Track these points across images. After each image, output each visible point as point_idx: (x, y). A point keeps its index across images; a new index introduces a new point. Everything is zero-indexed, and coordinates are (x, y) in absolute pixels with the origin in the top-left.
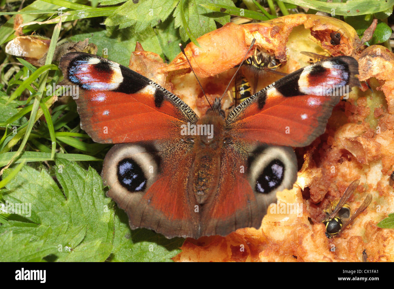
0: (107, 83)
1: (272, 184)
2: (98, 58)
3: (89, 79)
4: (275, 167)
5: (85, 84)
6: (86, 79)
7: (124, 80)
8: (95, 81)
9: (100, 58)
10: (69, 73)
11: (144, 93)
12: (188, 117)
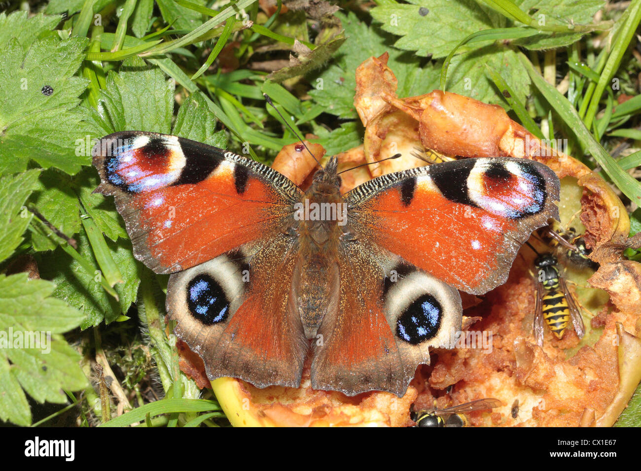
0: (164, 173)
1: (422, 331)
2: (145, 135)
3: (137, 173)
4: (427, 306)
5: (132, 184)
6: (132, 174)
7: (188, 162)
8: (146, 176)
9: (149, 134)
10: (107, 170)
11: (218, 175)
12: (286, 194)
